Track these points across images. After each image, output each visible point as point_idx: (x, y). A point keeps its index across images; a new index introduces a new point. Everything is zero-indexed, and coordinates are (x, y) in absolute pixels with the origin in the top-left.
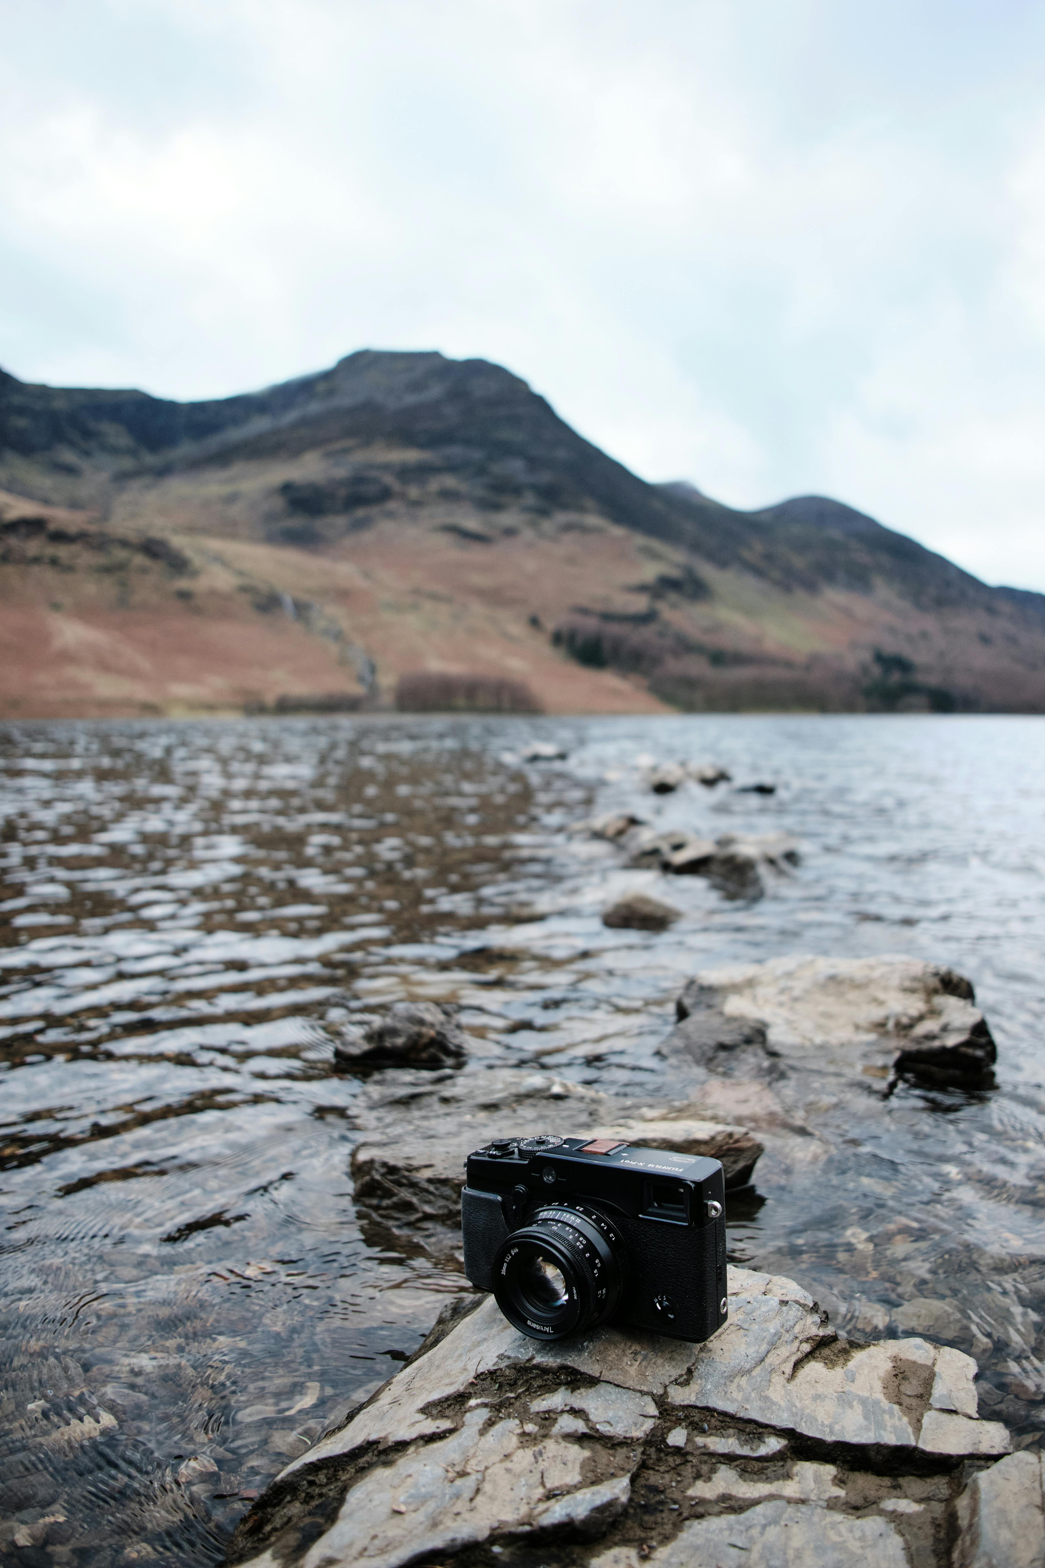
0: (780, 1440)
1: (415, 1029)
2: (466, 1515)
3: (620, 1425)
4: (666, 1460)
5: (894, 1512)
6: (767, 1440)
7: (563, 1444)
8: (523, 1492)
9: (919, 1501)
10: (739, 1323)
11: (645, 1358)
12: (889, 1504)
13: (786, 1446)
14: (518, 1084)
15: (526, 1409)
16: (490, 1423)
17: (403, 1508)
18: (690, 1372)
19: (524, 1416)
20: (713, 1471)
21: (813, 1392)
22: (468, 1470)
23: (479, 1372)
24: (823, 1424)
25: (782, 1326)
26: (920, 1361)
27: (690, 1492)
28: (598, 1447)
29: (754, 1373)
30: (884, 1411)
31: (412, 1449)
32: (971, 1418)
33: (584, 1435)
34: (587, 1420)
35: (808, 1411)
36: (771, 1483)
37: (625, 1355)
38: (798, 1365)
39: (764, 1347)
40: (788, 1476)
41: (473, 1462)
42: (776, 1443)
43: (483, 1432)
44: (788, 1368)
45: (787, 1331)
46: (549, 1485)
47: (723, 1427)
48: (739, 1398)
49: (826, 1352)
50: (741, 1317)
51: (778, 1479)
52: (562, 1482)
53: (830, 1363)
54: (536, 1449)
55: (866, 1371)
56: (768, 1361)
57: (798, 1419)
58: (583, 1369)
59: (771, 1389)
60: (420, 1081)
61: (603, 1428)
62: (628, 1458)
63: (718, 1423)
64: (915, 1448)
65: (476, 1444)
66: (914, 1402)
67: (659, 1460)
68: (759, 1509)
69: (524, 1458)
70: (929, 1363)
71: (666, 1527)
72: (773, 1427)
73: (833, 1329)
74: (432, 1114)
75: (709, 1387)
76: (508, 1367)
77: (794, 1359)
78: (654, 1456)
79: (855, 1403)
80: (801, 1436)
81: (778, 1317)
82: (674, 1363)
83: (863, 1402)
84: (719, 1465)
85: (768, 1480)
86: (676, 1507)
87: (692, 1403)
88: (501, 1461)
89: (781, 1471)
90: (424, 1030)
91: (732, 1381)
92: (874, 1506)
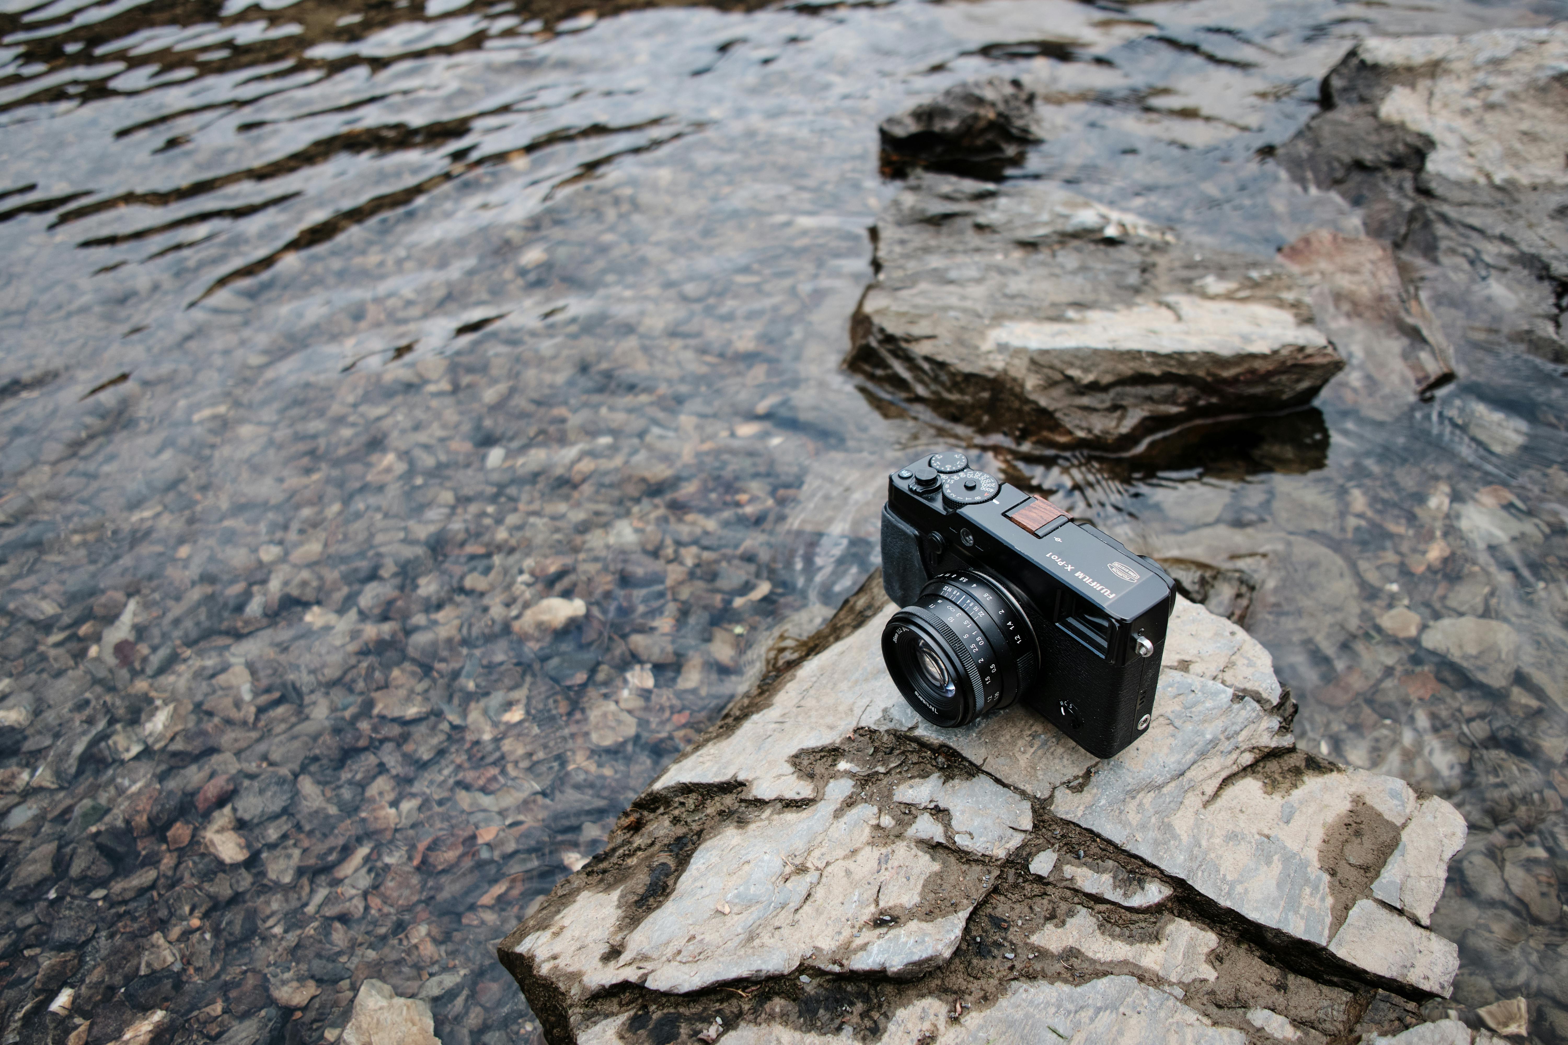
0: (1163, 888)
1: (971, 110)
2: (786, 931)
3: (983, 839)
4: (1023, 888)
5: (1260, 1030)
6: (1147, 886)
7: (915, 850)
8: (851, 909)
9: (1298, 1023)
10: (1171, 716)
11: (1045, 743)
12: (1259, 1017)
13: (1169, 898)
14: (1067, 217)
15: (890, 795)
16: (850, 803)
17: (727, 910)
18: (1088, 774)
19: (885, 802)
20: (1071, 913)
21: (1230, 827)
22: (809, 865)
23: (863, 724)
24: (1224, 880)
25: (1223, 732)
26: (1388, 816)
27: (1035, 939)
28: (952, 859)
29: (1165, 790)
30: (1307, 881)
31: (768, 812)
32: (1417, 923)
33: (939, 844)
34: (947, 826)
35: (1213, 855)
36: (1132, 944)
37: (1021, 737)
38: (1227, 781)
39: (1191, 756)
40: (1156, 938)
41: (816, 853)
42: (1156, 893)
43: (838, 814)
44: (1211, 787)
45: (1228, 739)
46: (882, 904)
47: (1101, 858)
48: (1134, 823)
49: (1273, 766)
50: (1178, 708)
51: (1142, 941)
52: (898, 902)
53: (1272, 785)
54: (884, 851)
55: (1310, 811)
56: (1188, 775)
57: (1195, 865)
58: (967, 753)
59: (1180, 813)
60: (958, 195)
61: (961, 841)
62: (980, 880)
63: (1098, 850)
64: (1324, 949)
65: (826, 831)
66: (1352, 875)
67: (1015, 886)
68: (1102, 984)
69: (869, 857)
70: (1398, 822)
71: (991, 980)
72: (1162, 872)
73: (1293, 740)
74: (960, 247)
75: (1103, 802)
76: (887, 731)
77: (1224, 774)
78: (1011, 879)
79: (1276, 858)
80: (1191, 888)
81: (1223, 718)
82: (1075, 756)
83: (1288, 858)
84: (1079, 907)
85: (1131, 939)
86: (1011, 956)
87: (1075, 820)
88: (845, 858)
89: (1152, 929)
90: (982, 112)
91: (1133, 798)
92: (1241, 1011)
